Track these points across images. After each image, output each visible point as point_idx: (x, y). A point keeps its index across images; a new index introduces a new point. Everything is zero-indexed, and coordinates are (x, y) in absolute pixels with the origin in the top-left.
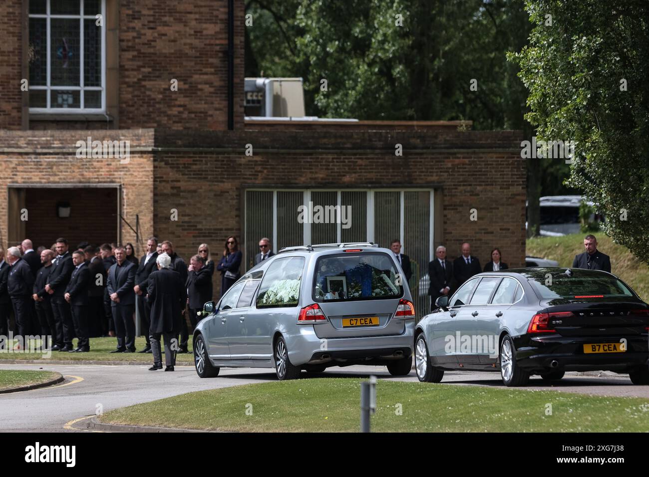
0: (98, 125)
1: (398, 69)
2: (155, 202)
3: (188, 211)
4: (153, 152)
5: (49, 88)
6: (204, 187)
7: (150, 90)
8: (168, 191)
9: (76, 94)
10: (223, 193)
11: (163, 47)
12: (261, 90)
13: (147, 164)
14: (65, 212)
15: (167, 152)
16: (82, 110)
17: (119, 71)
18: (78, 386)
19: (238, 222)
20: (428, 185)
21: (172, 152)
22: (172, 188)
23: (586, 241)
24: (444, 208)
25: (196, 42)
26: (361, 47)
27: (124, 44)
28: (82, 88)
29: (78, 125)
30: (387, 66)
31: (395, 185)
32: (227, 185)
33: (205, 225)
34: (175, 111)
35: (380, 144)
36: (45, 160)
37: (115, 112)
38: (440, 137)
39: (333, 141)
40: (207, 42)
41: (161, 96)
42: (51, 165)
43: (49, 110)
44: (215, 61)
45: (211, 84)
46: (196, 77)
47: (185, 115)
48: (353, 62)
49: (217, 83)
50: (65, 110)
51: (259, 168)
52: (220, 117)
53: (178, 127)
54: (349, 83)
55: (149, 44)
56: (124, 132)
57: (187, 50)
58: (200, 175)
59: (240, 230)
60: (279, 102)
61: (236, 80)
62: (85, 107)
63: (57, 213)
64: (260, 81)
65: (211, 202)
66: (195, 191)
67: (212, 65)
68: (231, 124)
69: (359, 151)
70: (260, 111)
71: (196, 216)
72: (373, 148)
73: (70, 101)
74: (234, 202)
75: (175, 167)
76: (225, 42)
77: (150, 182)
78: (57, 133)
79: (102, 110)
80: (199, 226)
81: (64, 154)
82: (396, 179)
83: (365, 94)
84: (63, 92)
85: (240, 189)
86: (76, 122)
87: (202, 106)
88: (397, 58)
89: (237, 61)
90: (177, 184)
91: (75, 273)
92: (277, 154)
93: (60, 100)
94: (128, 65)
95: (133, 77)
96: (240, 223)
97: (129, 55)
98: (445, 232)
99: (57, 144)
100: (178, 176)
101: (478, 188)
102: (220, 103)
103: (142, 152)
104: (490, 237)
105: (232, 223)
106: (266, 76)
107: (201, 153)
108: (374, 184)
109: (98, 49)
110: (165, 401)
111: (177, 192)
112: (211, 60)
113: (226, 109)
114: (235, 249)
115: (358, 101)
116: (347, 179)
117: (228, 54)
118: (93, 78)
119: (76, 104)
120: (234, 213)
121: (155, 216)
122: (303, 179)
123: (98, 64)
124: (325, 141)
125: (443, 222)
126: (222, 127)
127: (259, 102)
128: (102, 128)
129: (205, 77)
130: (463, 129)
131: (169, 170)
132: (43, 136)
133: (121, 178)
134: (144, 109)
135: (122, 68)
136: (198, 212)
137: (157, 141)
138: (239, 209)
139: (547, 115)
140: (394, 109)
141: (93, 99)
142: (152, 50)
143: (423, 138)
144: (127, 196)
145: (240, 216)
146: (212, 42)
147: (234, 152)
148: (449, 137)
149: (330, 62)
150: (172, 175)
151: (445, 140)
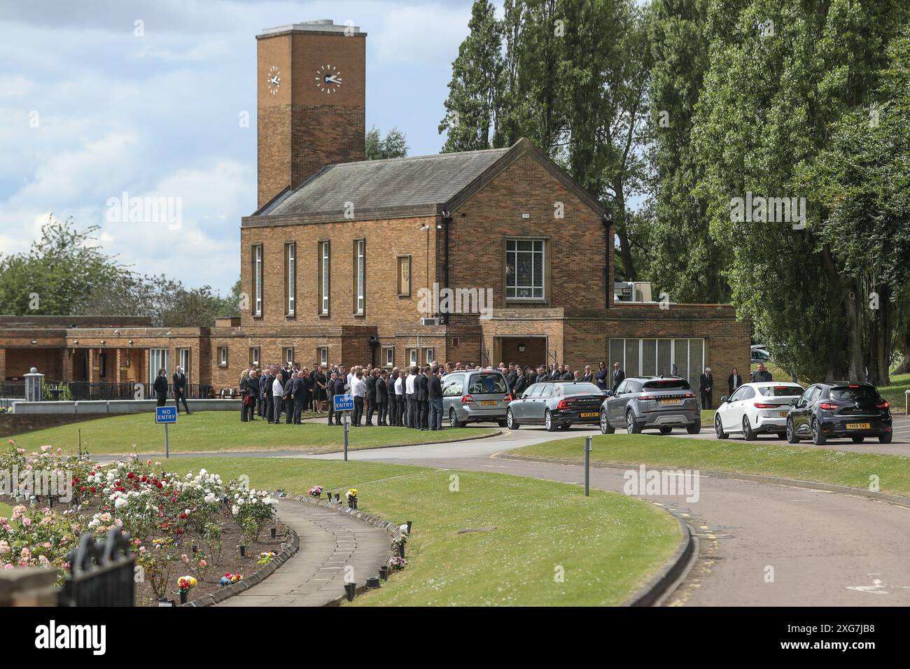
0: (540, 306)
1: (701, 278)
2: (564, 344)
3: (581, 349)
4: (563, 319)
5: (516, 287)
6: (589, 337)
7: (567, 288)
8: (570, 339)
9: (530, 290)
10: (598, 340)
11: (573, 267)
12: (630, 288)
13: (560, 325)
14: (522, 349)
15: (570, 320)
16: (533, 298)
17: (552, 278)
18: (508, 437)
19: (606, 355)
20: (702, 336)
21: (573, 320)
22: (573, 337)
23: (759, 366)
24: (710, 348)
25: (590, 264)
26: (683, 266)
27: (554, 266)
28: (533, 287)
29: (530, 306)
30: (696, 276)
31: (685, 336)
32: (600, 336)
33: (589, 356)
34: (579, 299)
35: (678, 316)
36: (511, 323)
37: (549, 299)
38: (708, 313)
39: (654, 314)
40: (596, 264)
41: (572, 291)
42: (514, 326)
43: (516, 298)
44: (600, 274)
45: (597, 285)
46: (590, 282)
47: (584, 301)
48: (679, 274)
49: (601, 285)
50: (524, 298)
51: (617, 328)
52: (603, 302)
53: (581, 307)
54: (676, 284)
55: (566, 265)
56: (550, 309)
57: (585, 268)
58: (587, 331)
59: (607, 358)
60: (639, 293)
61: (610, 283)
62: (534, 297)
63: (518, 350)
64: (630, 283)
65: (592, 344)
66: (584, 339)
67: (598, 276)
68: (607, 306)
69: (667, 319)
70: (629, 298)
71: (584, 351)
72: (674, 318)
73: (527, 293)
74: (604, 345)
75: (574, 327)
76: (605, 264)
77: (562, 334)
78: (517, 310)
79: (543, 298)
80: (587, 357)
81: (520, 320)
82: (686, 333)
83: (685, 289)
84: (523, 289)
85: (607, 338)
86: (530, 304)
87: (593, 296)
88: (700, 272)
89: (610, 274)
90: (575, 336)
91: (518, 379)
92: (626, 320)
93: (522, 293)
94: (556, 276)
95: (558, 282)
96: (607, 355)
97: (557, 271)
98: (710, 360)
99: (517, 315)
100: (577, 332)
101: (727, 338)
102: (602, 295)
103: (559, 320)
104: (732, 362)
105: (603, 355)
106: (633, 281)
107: (587, 320)
108: (675, 336)
109: (541, 268)
110: (540, 445)
111: (575, 339)
112: (598, 273)
113: (605, 298)
114: (604, 367)
115: (682, 294)
116: (660, 333)
117: (606, 270)
118: (538, 281)
119: (530, 295)
120: (604, 350)
121: (564, 351)
122: (639, 333)
123: (541, 275)
124: (650, 314)
125: (709, 355)
126: (603, 307)
127: (629, 294)
128: (542, 307)
129: (594, 282)
130: (720, 308)
131: (571, 329)
132: (510, 311)
133: (548, 332)
134: (564, 298)
135: (553, 277)
136: (585, 349)
137: (565, 314)
138: (607, 348)
139: (742, 303)
140: (700, 298)
141: (538, 292)
142: (567, 268)
143: (699, 313)
144: (551, 341)
145: (607, 351)
146: (599, 264)
147: (604, 320)
148: (713, 313)
149: (668, 274)
150: (573, 331)
151: (711, 314)
